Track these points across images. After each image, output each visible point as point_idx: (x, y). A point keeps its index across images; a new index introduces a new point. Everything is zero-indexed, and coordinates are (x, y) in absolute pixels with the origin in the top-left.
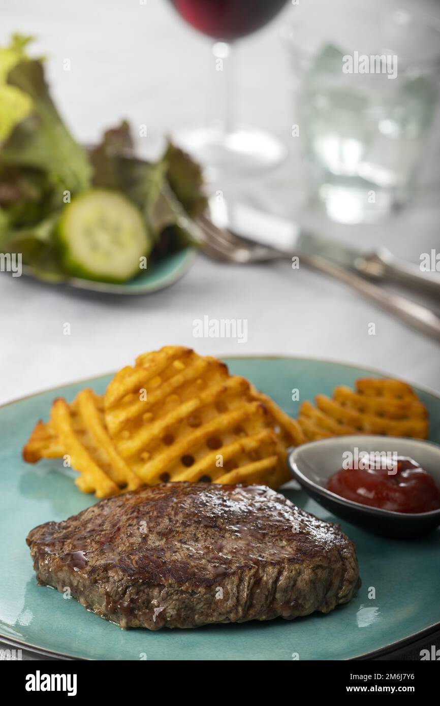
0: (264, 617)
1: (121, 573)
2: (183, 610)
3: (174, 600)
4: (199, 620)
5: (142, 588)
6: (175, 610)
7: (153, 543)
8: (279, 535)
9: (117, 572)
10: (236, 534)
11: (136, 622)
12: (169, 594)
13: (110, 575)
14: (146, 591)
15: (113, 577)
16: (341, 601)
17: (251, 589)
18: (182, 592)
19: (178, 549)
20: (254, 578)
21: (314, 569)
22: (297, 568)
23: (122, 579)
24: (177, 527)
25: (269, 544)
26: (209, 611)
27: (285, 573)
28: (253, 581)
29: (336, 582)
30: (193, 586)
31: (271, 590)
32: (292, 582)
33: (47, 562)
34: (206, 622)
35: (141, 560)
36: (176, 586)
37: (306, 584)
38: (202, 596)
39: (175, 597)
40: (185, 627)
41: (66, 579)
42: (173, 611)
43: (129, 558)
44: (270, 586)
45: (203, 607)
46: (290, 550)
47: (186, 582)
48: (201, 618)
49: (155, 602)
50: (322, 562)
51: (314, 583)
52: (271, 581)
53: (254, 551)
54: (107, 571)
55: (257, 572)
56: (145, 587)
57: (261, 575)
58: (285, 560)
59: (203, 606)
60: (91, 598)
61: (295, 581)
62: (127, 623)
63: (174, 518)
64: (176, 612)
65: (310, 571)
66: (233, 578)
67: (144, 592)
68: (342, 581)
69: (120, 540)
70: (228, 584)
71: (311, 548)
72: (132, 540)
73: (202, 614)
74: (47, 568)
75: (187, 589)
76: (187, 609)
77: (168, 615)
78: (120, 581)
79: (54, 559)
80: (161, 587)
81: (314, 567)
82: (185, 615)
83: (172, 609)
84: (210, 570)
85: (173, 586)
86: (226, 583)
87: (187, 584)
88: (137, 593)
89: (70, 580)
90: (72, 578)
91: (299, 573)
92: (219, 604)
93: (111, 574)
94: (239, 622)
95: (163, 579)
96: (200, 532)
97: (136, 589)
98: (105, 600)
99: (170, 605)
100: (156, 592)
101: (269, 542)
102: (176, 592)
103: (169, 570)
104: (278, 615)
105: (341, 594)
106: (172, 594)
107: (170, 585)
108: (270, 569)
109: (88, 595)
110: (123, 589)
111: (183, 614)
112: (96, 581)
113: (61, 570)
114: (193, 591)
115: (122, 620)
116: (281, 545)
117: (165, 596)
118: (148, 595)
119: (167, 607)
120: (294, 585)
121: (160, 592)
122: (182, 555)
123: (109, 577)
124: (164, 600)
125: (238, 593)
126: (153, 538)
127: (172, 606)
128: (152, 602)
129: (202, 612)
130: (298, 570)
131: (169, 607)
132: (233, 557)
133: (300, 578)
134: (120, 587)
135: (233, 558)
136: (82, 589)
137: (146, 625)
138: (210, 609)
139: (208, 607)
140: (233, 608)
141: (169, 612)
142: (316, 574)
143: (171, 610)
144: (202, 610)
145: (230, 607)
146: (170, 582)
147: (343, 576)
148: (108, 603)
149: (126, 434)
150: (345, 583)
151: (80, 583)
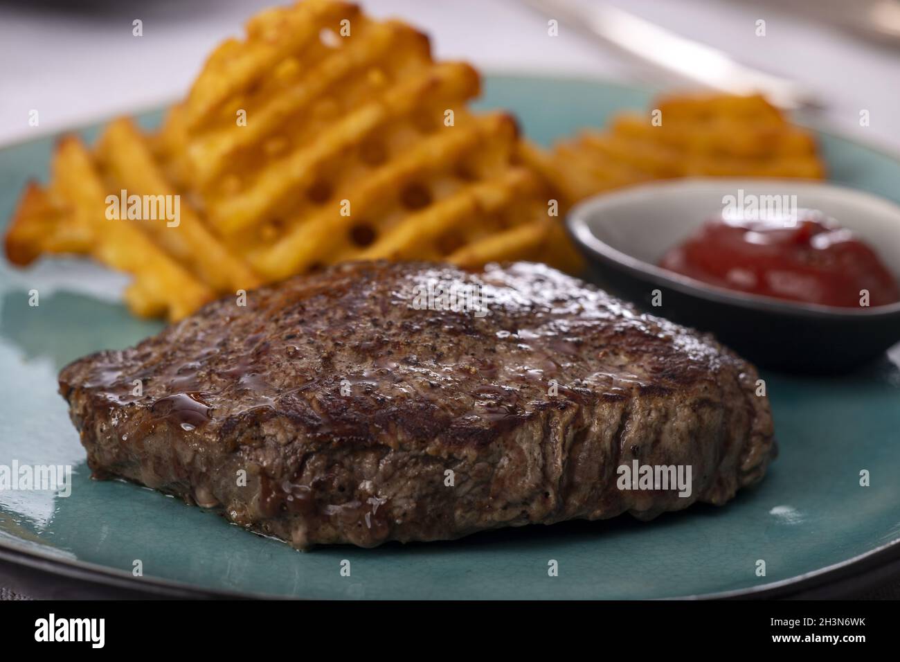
0: (598, 512)
1: (290, 427)
2: (429, 500)
3: (410, 478)
4: (463, 522)
5: (338, 457)
6: (411, 501)
7: (347, 367)
8: (608, 344)
9: (280, 425)
10: (519, 345)
11: (327, 533)
12: (399, 464)
13: (266, 432)
14: (347, 462)
15: (274, 436)
16: (748, 479)
17: (570, 450)
18: (428, 459)
19: (406, 374)
20: (574, 428)
21: (696, 407)
22: (661, 404)
23: (295, 438)
24: (394, 335)
25: (591, 363)
26: (485, 501)
27: (637, 418)
28: (572, 434)
29: (738, 437)
30: (450, 444)
31: (609, 453)
32: (652, 436)
33: (114, 422)
34: (476, 524)
35: (330, 400)
36: (414, 446)
37: (682, 440)
38: (471, 467)
39: (412, 472)
40: (435, 538)
41: (165, 452)
42: (409, 504)
43: (304, 399)
44: (607, 444)
45: (474, 491)
46: (640, 371)
47: (435, 437)
48: (468, 515)
49: (367, 485)
50: (710, 393)
51: (696, 438)
52: (609, 433)
53: (565, 376)
54: (258, 425)
55: (578, 415)
56: (345, 453)
57: (587, 422)
58: (634, 391)
59: (473, 488)
60: (225, 488)
61: (659, 433)
62: (308, 534)
63: (382, 319)
64: (414, 505)
65: (686, 411)
66: (530, 428)
67: (342, 465)
68: (748, 435)
69: (275, 366)
70: (521, 440)
71: (681, 365)
72: (302, 364)
73: (469, 506)
74: (115, 436)
75: (438, 451)
76: (438, 496)
77: (396, 512)
78: (289, 443)
79: (131, 415)
80: (380, 449)
81: (695, 403)
82: (433, 510)
83: (404, 497)
84: (479, 414)
85: (406, 446)
86: (518, 437)
87: (437, 440)
88: (328, 468)
89: (175, 451)
90: (179, 447)
91: (665, 417)
92: (507, 483)
93: (267, 430)
94: (547, 523)
95: (384, 432)
96: (443, 342)
97: (325, 457)
98: (260, 485)
99: (401, 489)
100: (368, 462)
101: (590, 359)
102: (413, 460)
103: (395, 416)
104: (626, 509)
105: (748, 463)
106: (405, 465)
107: (401, 446)
108: (604, 410)
109: (218, 482)
110: (296, 461)
111: (429, 509)
112: (236, 448)
113: (154, 433)
114: (450, 456)
115: (297, 529)
116: (618, 363)
117: (390, 470)
118: (351, 470)
119: (395, 495)
120: (657, 441)
121: (378, 463)
122: (416, 385)
123: (264, 438)
124: (388, 479)
125: (545, 457)
126: (344, 359)
127: (405, 492)
128: (362, 486)
129: (470, 503)
130: (663, 410)
131: (399, 495)
132: (522, 388)
133: (667, 427)
134: (290, 457)
135: (523, 391)
136: (204, 469)
137: (351, 538)
138: (488, 496)
139: (483, 489)
140: (538, 491)
141: (400, 507)
142: (700, 418)
143: (405, 500)
144: (469, 497)
145: (531, 489)
146: (400, 438)
147: (749, 426)
148: (266, 493)
149: (232, 183)
150: (754, 439)
151: (198, 457)
